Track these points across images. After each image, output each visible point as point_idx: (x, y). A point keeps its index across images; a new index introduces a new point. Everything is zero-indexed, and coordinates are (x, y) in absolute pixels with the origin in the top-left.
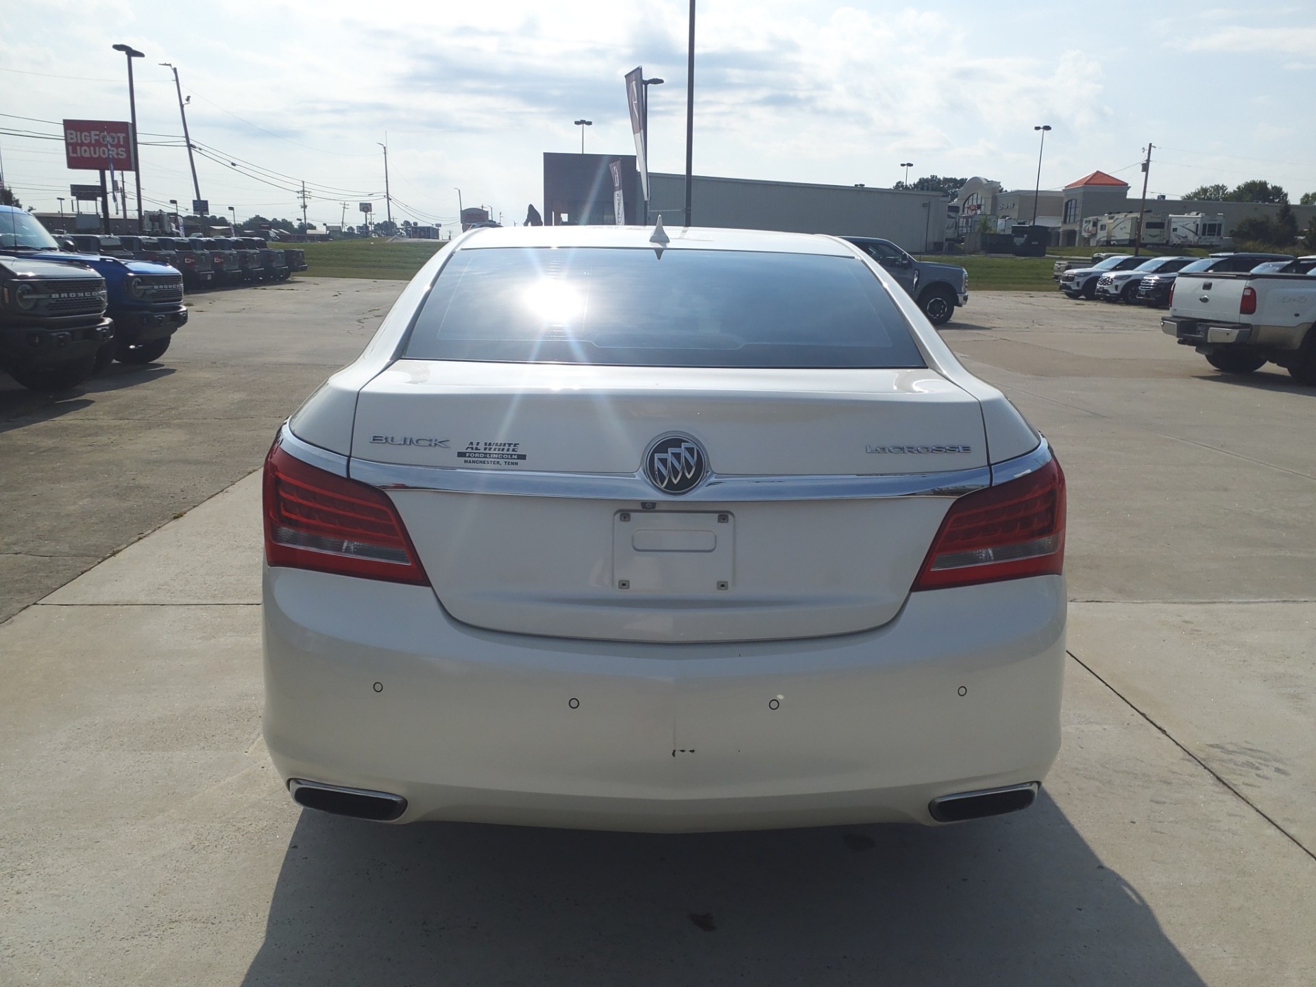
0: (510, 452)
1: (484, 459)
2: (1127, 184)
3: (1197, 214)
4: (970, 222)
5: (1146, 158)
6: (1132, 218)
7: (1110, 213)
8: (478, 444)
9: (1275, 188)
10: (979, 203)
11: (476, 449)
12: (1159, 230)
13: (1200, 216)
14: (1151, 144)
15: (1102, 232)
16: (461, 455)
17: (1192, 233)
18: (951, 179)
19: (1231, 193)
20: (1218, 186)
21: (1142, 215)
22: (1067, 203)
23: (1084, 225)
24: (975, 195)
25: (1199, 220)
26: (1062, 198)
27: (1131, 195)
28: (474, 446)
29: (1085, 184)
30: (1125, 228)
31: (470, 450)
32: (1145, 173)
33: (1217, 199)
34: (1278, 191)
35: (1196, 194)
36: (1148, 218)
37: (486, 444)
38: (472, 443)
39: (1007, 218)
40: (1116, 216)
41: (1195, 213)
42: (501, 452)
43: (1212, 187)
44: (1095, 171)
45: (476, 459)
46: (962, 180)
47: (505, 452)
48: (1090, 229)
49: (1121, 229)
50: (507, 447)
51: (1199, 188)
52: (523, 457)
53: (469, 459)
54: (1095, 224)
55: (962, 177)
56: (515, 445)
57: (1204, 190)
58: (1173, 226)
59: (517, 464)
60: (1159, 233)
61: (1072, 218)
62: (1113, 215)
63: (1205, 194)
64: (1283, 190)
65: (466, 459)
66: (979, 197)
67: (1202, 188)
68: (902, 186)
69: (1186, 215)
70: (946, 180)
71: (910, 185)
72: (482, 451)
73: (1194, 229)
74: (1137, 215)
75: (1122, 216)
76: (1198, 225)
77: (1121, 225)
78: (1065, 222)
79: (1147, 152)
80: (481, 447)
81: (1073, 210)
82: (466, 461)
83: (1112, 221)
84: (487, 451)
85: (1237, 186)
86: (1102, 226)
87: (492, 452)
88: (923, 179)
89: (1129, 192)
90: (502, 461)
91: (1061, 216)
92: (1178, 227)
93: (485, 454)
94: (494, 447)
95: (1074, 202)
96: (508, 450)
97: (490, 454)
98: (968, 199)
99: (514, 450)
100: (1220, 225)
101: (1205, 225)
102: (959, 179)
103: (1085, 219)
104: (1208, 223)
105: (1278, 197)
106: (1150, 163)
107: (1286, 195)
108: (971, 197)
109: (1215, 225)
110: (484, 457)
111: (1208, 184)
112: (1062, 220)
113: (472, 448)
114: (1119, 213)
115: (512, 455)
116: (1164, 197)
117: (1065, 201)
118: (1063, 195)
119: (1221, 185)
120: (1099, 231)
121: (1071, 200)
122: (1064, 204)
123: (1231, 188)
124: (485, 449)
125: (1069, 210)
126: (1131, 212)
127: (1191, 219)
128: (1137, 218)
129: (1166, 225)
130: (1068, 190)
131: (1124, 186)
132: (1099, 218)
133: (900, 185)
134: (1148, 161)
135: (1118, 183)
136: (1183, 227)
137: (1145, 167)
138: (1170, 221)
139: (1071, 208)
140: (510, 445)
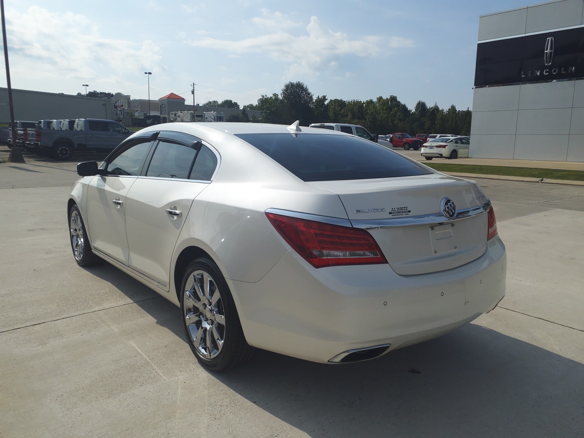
0: (406, 210)
1: (398, 214)
2: (184, 99)
3: (214, 112)
4: (123, 113)
5: (193, 89)
6: (190, 113)
7: (181, 111)
8: (395, 209)
9: (235, 103)
10: (122, 104)
11: (395, 210)
12: (201, 118)
13: (215, 113)
14: (194, 83)
15: (178, 118)
16: (390, 213)
17: (213, 120)
18: (104, 93)
19: (220, 104)
20: (215, 101)
21: (194, 112)
22: (161, 106)
23: (171, 115)
24: (120, 101)
25: (215, 115)
26: (158, 104)
27: (186, 103)
28: (394, 210)
29: (167, 98)
30: (188, 117)
31: (392, 211)
32: (193, 95)
33: (215, 106)
34: (236, 104)
35: (207, 104)
36: (196, 113)
37: (397, 208)
38: (392, 209)
39: (139, 111)
40: (184, 112)
41: (213, 112)
42: (402, 211)
43: (213, 101)
44: (171, 93)
45: (395, 214)
46: (109, 93)
47: (404, 210)
48: (174, 117)
49: (186, 117)
50: (404, 209)
51: (208, 101)
52: (409, 211)
53: (393, 214)
54: (175, 115)
55: (109, 92)
56: (406, 207)
57: (210, 103)
58: (206, 117)
59: (408, 214)
60: (201, 120)
61: (164, 112)
62: (182, 111)
63: (211, 104)
64: (238, 104)
65: (392, 214)
66: (122, 102)
67: (209, 102)
68: (81, 95)
69: (209, 113)
70: (101, 93)
71: (85, 95)
72: (397, 211)
73: (214, 118)
74: (193, 112)
75: (186, 112)
76: (215, 117)
77: (186, 116)
78: (161, 114)
79: (192, 86)
80: (396, 209)
81: (164, 109)
82: (392, 215)
83: (182, 114)
84: (398, 211)
85: (221, 102)
86: (178, 116)
87: (400, 211)
88: (91, 92)
89: (185, 102)
90: (404, 214)
91: (159, 111)
92: (208, 117)
93: (398, 212)
94: (400, 209)
95: (164, 105)
96: (405, 210)
97: (399, 212)
98: (116, 102)
99: (406, 209)
100: (223, 117)
101: (217, 117)
102: (107, 93)
103: (171, 113)
104: (218, 116)
105: (236, 106)
106: (195, 91)
107: (239, 106)
108: (118, 102)
109: (221, 117)
110: (398, 213)
111: (212, 100)
112: (160, 113)
113: (393, 210)
114: (184, 111)
115: (406, 211)
116: (199, 105)
117: (160, 104)
118: (159, 102)
119: (216, 101)
120: (177, 118)
121: (162, 105)
122: (160, 106)
123: (220, 102)
124: (397, 210)
125: (162, 109)
126: (189, 111)
127: (212, 114)
128: (192, 113)
129: (203, 116)
130: (161, 100)
131: (183, 100)
132: (177, 112)
133: (79, 94)
134: (194, 90)
135: (180, 98)
136: (209, 117)
137: (193, 92)
138: (205, 115)
139: (163, 108)
140: (405, 208)
